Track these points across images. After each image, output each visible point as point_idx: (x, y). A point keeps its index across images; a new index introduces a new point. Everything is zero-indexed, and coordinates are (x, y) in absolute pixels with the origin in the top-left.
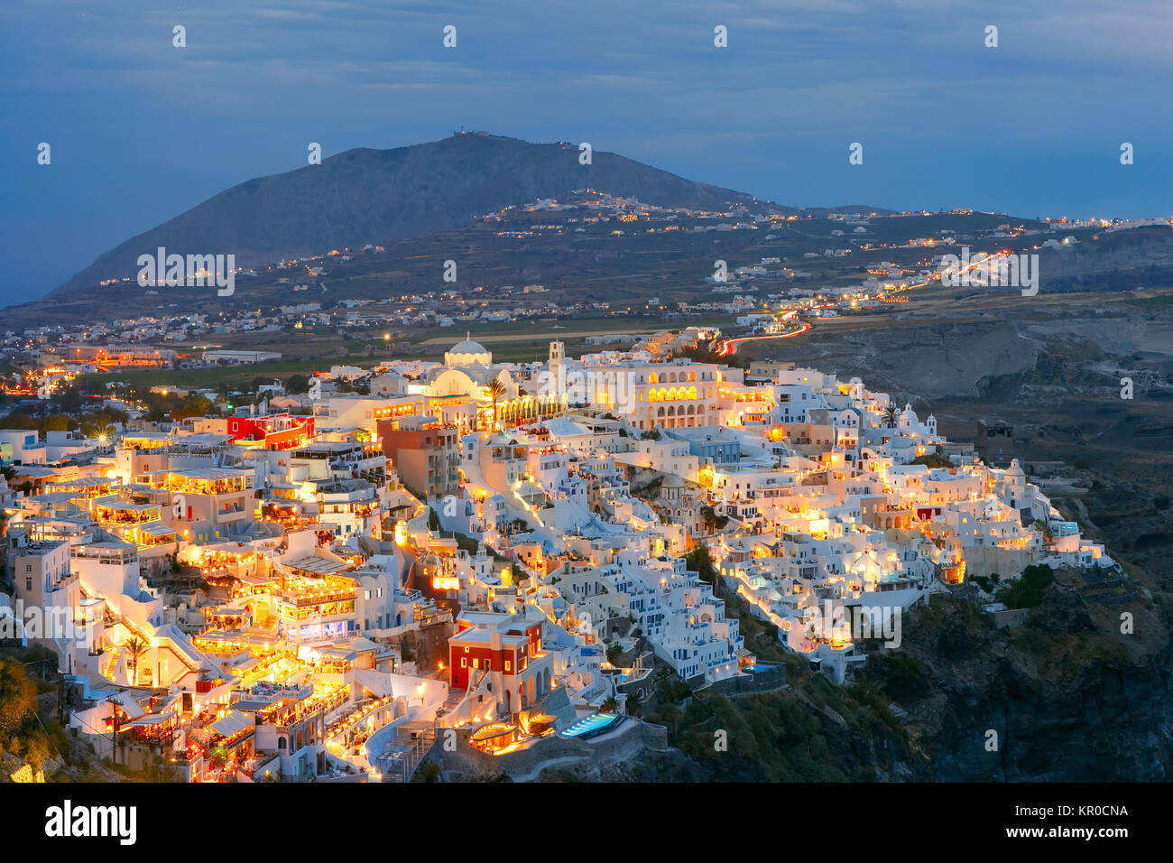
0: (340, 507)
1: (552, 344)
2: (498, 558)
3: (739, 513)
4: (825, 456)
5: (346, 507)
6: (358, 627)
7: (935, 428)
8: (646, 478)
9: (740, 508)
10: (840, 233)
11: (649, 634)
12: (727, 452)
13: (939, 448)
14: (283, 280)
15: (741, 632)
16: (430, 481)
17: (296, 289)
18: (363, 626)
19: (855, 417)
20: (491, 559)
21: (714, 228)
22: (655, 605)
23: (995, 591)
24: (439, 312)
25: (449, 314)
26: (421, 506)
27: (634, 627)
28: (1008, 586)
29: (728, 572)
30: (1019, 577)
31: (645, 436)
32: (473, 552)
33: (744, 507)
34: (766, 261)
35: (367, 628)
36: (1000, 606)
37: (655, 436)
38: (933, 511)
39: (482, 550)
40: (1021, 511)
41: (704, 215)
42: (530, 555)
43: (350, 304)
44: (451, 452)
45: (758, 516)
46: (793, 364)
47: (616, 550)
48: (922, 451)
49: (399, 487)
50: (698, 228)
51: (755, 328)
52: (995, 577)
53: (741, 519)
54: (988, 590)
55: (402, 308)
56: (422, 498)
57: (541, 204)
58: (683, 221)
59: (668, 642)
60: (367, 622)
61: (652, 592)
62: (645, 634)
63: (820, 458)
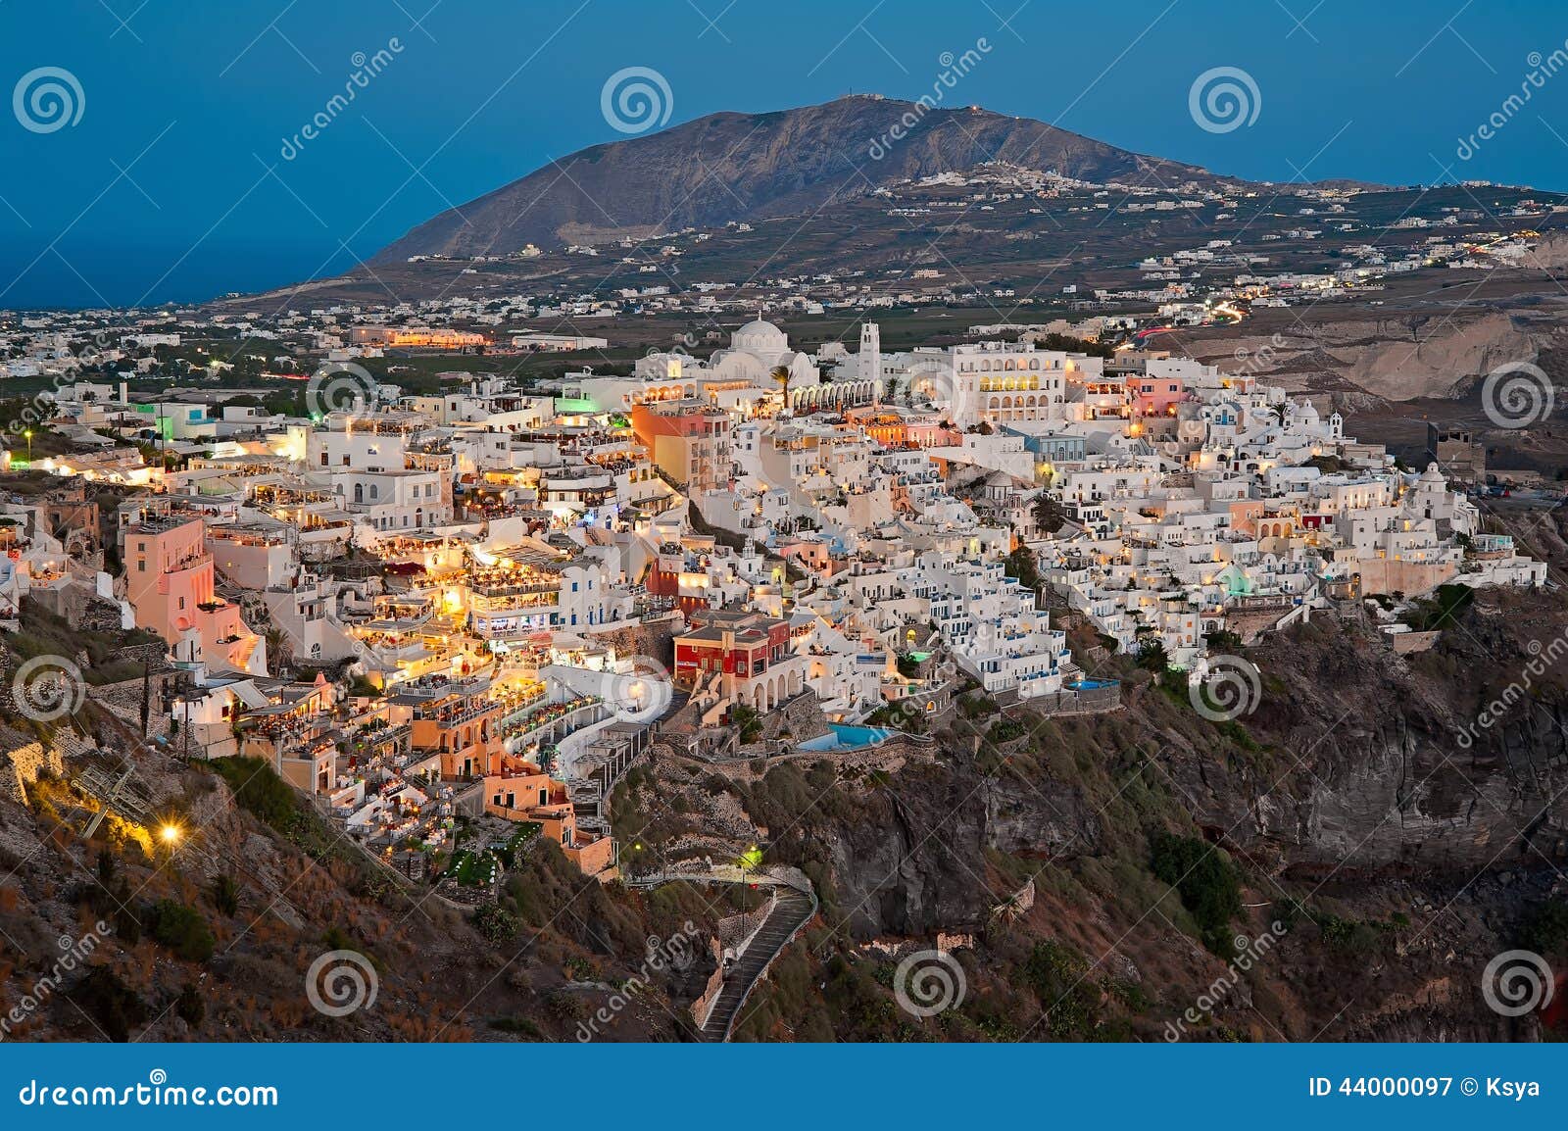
0: (567, 494)
1: (864, 326)
2: (771, 558)
3: (1080, 516)
4: (1193, 456)
5: (575, 496)
6: (563, 621)
7: (1340, 427)
8: (970, 475)
9: (1081, 511)
10: (1310, 211)
11: (953, 642)
12: (1071, 448)
13: (1341, 450)
14: (627, 260)
15: (1068, 644)
16: (694, 470)
17: (644, 269)
18: (568, 620)
19: (1231, 411)
20: (760, 558)
21: (1152, 206)
22: (961, 613)
23: (1397, 610)
24: (809, 297)
25: (819, 300)
26: (678, 498)
27: (936, 634)
28: (1415, 606)
29: (1060, 580)
30: (1430, 597)
31: (972, 429)
32: (739, 550)
33: (1089, 509)
34: (1214, 244)
35: (574, 623)
36: (1403, 628)
37: (984, 429)
38: (1323, 520)
39: (749, 546)
40: (1437, 521)
41: (1141, 192)
42: (812, 554)
43: (704, 287)
44: (719, 440)
45: (1105, 519)
46: (1168, 353)
47: (918, 552)
48: (1317, 451)
49: (653, 477)
50: (1133, 207)
51: (1177, 318)
52: (1398, 595)
53: (1082, 522)
54: (1389, 608)
55: (766, 293)
56: (680, 488)
57: (941, 178)
58: (1116, 197)
59: (974, 651)
60: (574, 617)
61: (958, 598)
62: (947, 642)
63: (1187, 458)
